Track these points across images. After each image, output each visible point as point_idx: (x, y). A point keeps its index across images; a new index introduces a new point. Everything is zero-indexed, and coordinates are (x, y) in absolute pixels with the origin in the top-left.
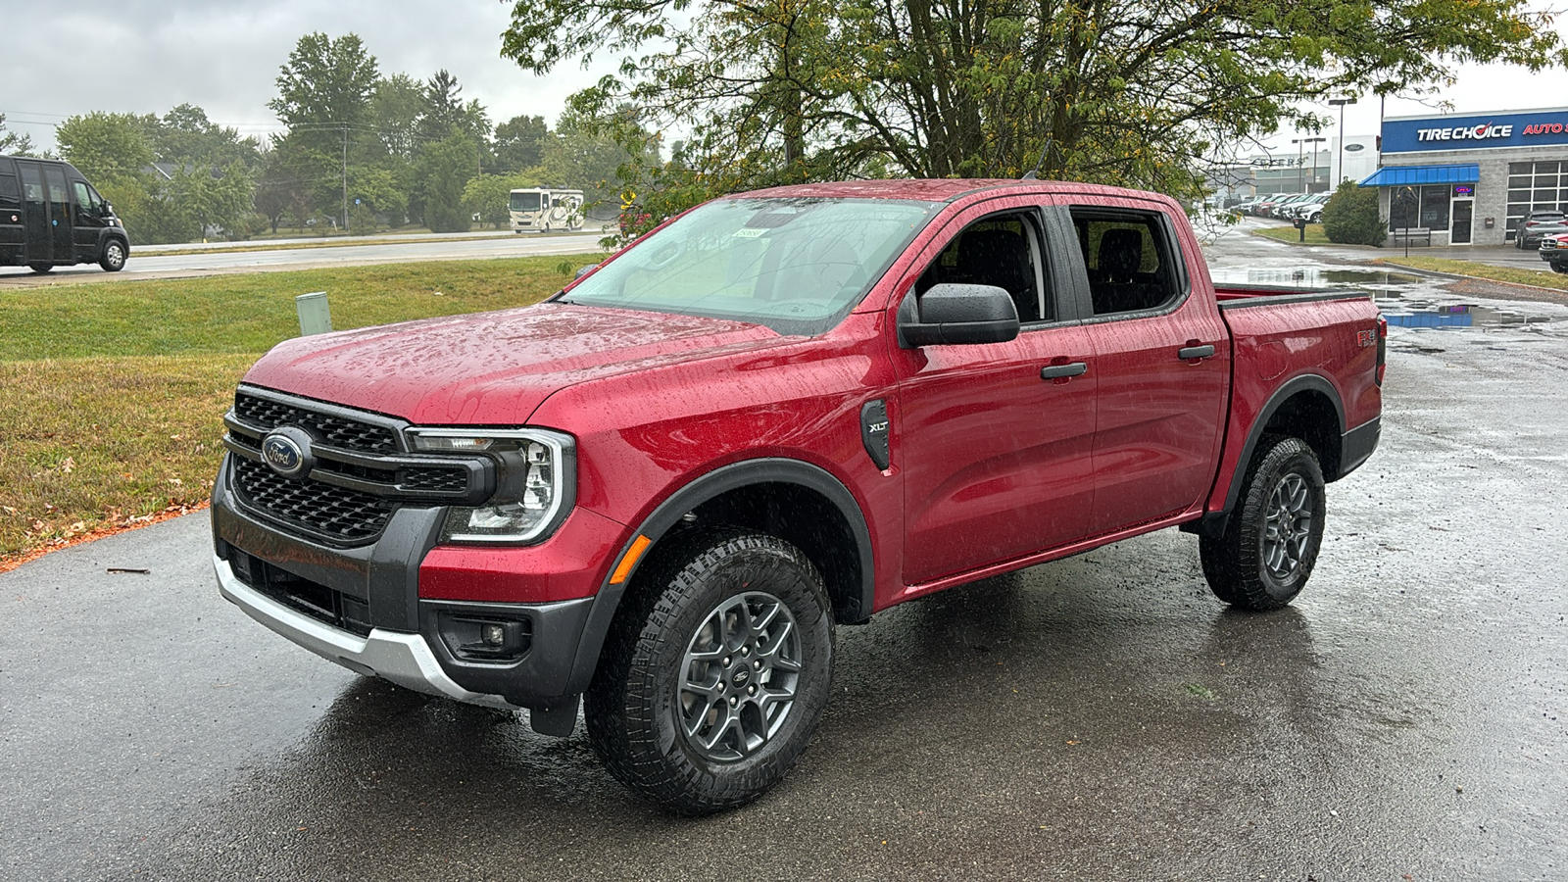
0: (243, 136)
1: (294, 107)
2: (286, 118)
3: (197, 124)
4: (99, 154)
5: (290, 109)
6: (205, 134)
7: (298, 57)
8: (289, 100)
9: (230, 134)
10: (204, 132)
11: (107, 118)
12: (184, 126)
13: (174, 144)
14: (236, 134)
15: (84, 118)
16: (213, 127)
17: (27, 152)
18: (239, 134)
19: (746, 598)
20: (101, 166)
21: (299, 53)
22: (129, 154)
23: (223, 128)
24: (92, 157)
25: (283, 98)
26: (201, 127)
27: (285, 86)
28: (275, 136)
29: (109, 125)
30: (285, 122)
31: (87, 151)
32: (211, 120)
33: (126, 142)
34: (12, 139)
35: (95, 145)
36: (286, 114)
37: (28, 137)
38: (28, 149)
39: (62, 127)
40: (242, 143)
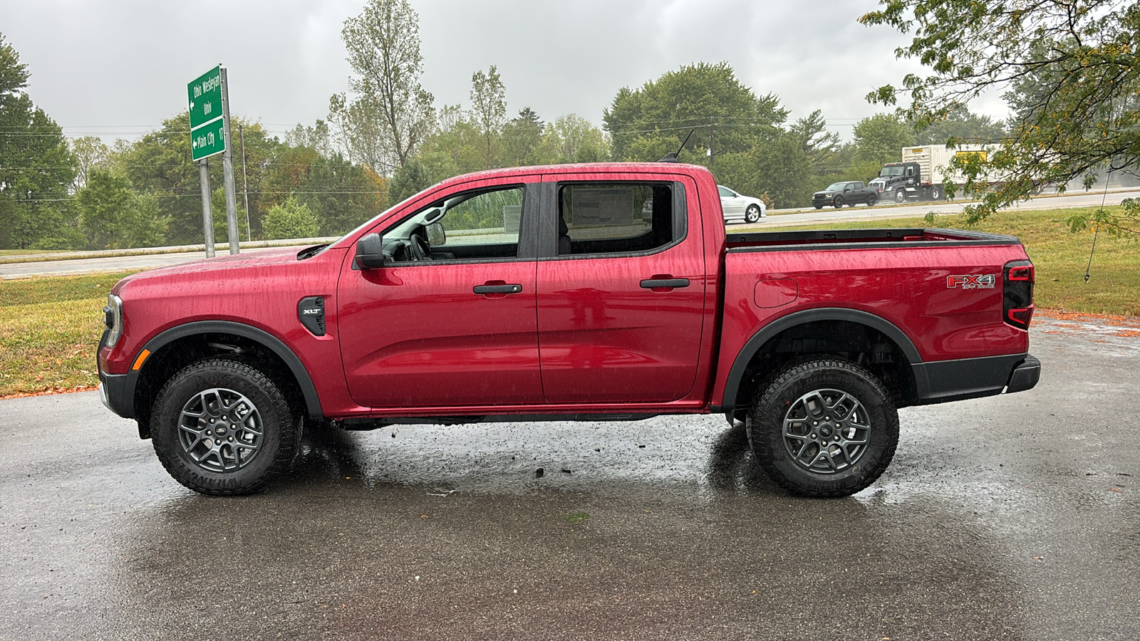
0: (994, 121)
1: (1022, 96)
2: (1015, 105)
3: (961, 115)
4: (878, 142)
5: (1018, 98)
6: (966, 123)
7: (1029, 58)
8: (1018, 92)
9: (985, 120)
10: (966, 120)
11: (886, 117)
12: (951, 118)
13: (942, 130)
14: (989, 119)
15: (871, 119)
16: (973, 116)
17: (836, 144)
18: (991, 119)
20: (879, 150)
21: (1030, 55)
22: (897, 141)
23: (979, 116)
24: (873, 145)
25: (1013, 91)
26: (963, 117)
27: (1016, 82)
28: (1011, 119)
29: (886, 122)
30: (1014, 108)
31: (871, 141)
32: (971, 112)
33: (896, 133)
34: (828, 136)
35: (875, 136)
36: (1015, 102)
37: (837, 134)
38: (838, 141)
39: (857, 126)
40: (993, 126)
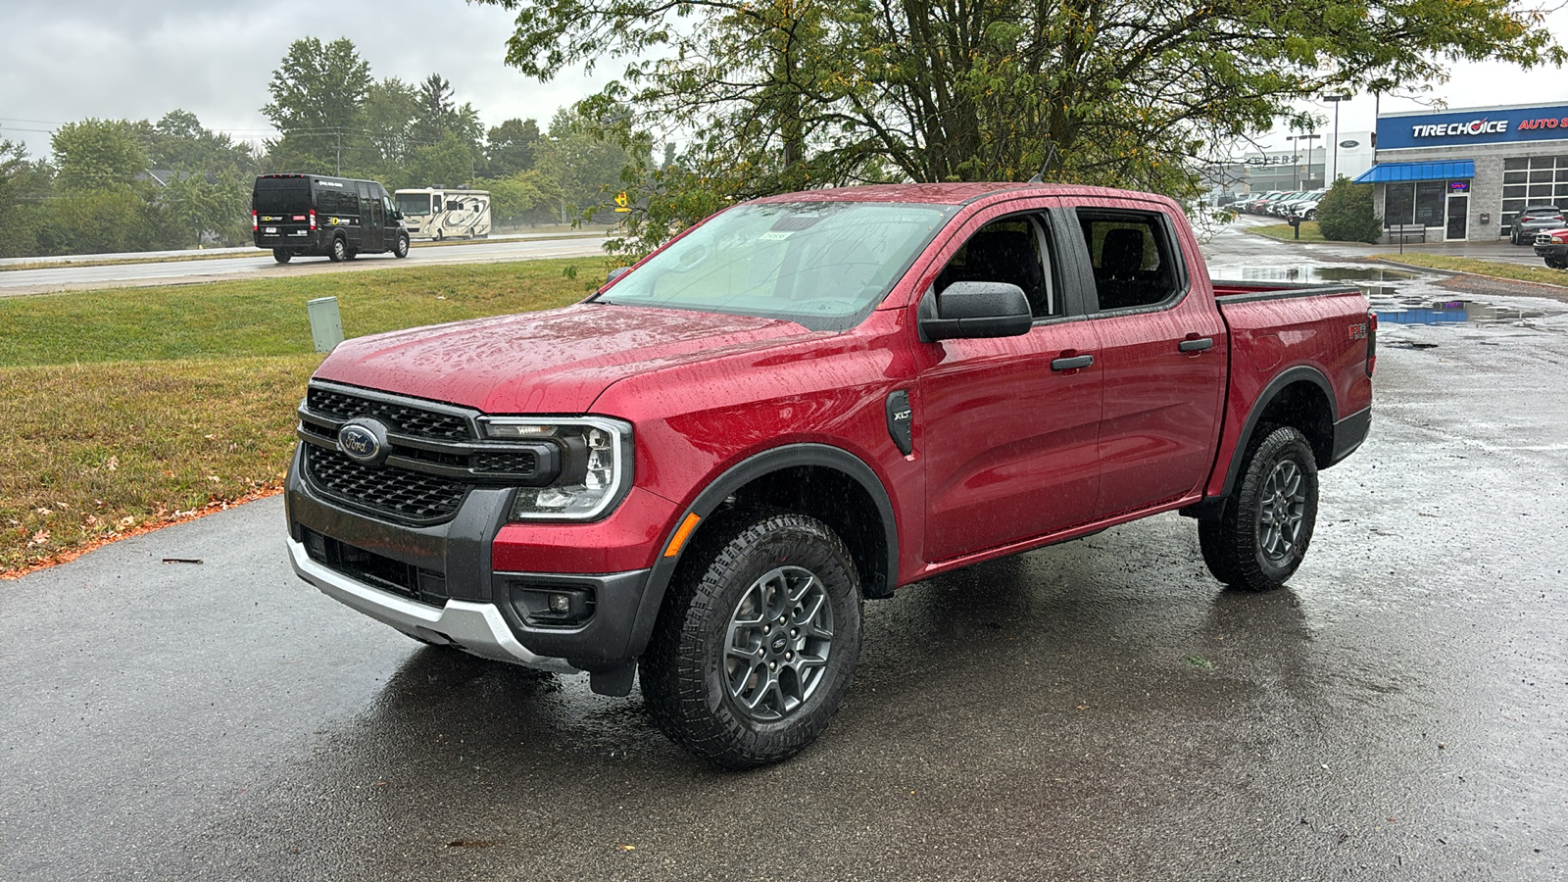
0: (236, 142)
1: (287, 112)
2: (279, 123)
3: (190, 130)
4: (95, 161)
5: (283, 114)
6: (198, 141)
7: (291, 63)
8: (282, 106)
9: (223, 140)
10: (197, 138)
11: (101, 124)
12: (177, 133)
13: (168, 150)
14: (229, 139)
15: (78, 125)
16: (207, 132)
17: (22, 159)
18: (232, 140)
19: (784, 572)
20: (97, 173)
21: (291, 58)
22: (124, 161)
23: (216, 134)
24: (87, 164)
25: (276, 104)
26: (194, 133)
27: (278, 92)
28: (269, 142)
29: (103, 131)
30: (278, 127)
31: (82, 158)
32: (204, 126)
33: (120, 149)
34: (8, 146)
35: (90, 152)
36: (280, 120)
37: (23, 145)
38: (24, 156)
39: (57, 134)
40: (235, 148)
